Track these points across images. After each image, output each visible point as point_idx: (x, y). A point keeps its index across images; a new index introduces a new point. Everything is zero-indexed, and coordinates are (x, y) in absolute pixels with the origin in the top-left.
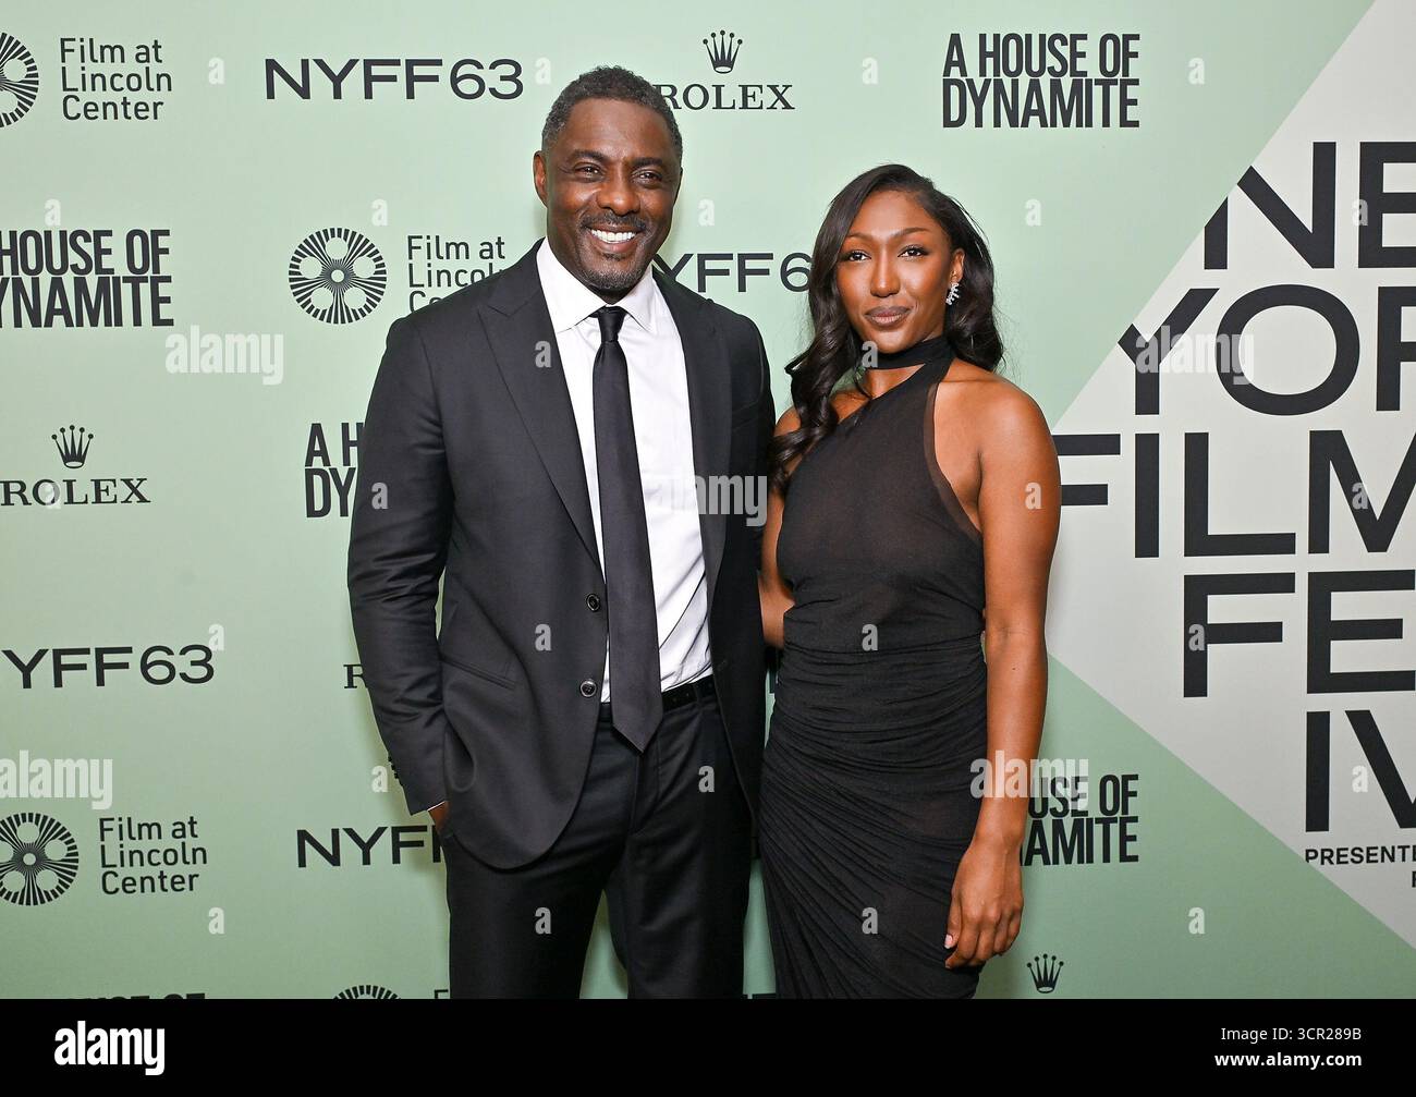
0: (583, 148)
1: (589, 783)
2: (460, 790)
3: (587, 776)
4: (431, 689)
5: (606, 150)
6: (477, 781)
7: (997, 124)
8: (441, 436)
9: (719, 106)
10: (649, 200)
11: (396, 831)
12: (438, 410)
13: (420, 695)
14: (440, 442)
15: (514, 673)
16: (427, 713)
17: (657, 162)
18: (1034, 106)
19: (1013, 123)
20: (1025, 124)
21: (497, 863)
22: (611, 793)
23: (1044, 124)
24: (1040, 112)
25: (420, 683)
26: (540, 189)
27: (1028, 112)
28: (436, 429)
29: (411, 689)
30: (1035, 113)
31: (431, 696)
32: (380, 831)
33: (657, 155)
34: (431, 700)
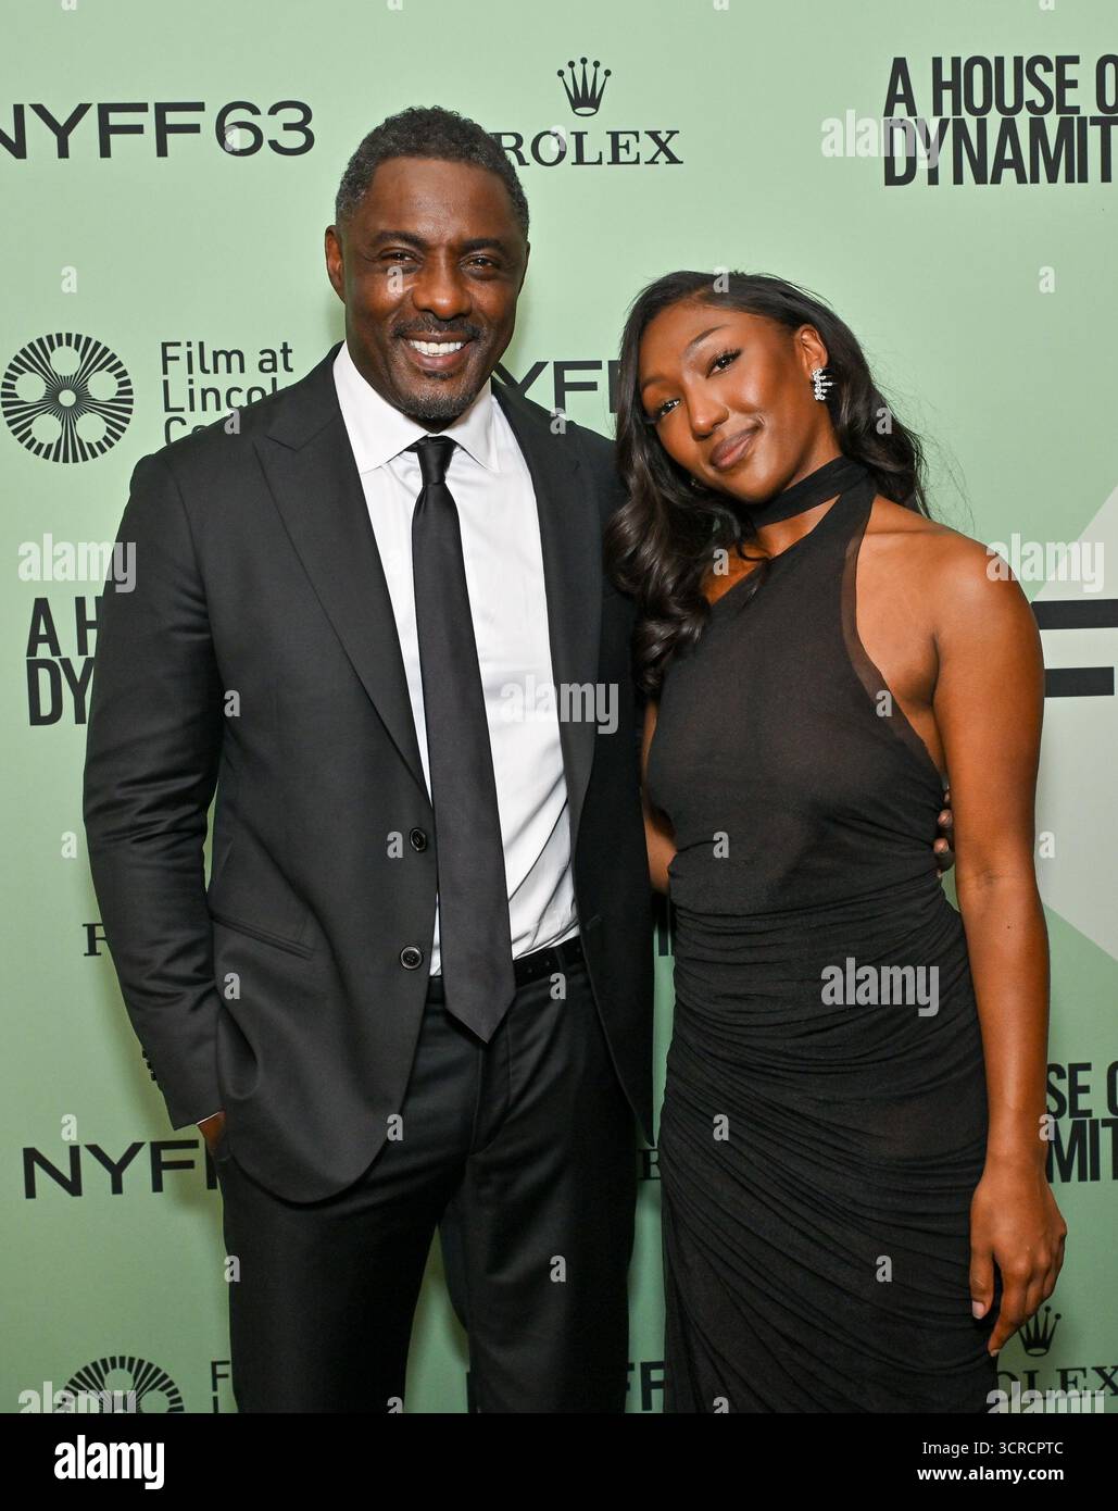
0: (392, 228)
1: (416, 1083)
2: (242, 1098)
3: (411, 1078)
4: (198, 959)
5: (424, 228)
6: (263, 1084)
7: (958, 179)
8: (205, 615)
9: (580, 160)
10: (483, 296)
11: (157, 1147)
12: (200, 581)
13: (184, 968)
14: (204, 624)
15: (310, 936)
16: (192, 993)
17: (495, 244)
18: (1008, 155)
19: (980, 178)
20: (996, 179)
21: (293, 1197)
22: (446, 1098)
23: (1021, 179)
24: (1016, 163)
25: (185, 951)
26: (337, 279)
27: (1001, 163)
28: (197, 606)
29: (170, 960)
30: (1009, 164)
31: (198, 969)
32: (135, 1148)
33: (493, 236)
34: (199, 975)
